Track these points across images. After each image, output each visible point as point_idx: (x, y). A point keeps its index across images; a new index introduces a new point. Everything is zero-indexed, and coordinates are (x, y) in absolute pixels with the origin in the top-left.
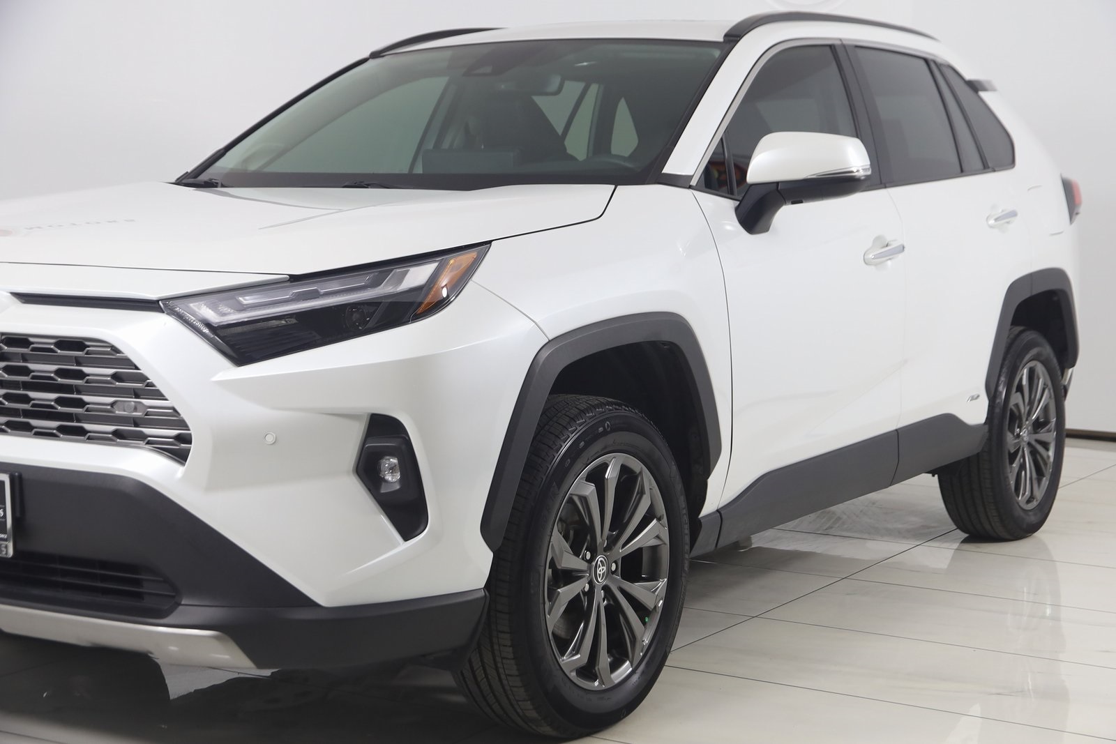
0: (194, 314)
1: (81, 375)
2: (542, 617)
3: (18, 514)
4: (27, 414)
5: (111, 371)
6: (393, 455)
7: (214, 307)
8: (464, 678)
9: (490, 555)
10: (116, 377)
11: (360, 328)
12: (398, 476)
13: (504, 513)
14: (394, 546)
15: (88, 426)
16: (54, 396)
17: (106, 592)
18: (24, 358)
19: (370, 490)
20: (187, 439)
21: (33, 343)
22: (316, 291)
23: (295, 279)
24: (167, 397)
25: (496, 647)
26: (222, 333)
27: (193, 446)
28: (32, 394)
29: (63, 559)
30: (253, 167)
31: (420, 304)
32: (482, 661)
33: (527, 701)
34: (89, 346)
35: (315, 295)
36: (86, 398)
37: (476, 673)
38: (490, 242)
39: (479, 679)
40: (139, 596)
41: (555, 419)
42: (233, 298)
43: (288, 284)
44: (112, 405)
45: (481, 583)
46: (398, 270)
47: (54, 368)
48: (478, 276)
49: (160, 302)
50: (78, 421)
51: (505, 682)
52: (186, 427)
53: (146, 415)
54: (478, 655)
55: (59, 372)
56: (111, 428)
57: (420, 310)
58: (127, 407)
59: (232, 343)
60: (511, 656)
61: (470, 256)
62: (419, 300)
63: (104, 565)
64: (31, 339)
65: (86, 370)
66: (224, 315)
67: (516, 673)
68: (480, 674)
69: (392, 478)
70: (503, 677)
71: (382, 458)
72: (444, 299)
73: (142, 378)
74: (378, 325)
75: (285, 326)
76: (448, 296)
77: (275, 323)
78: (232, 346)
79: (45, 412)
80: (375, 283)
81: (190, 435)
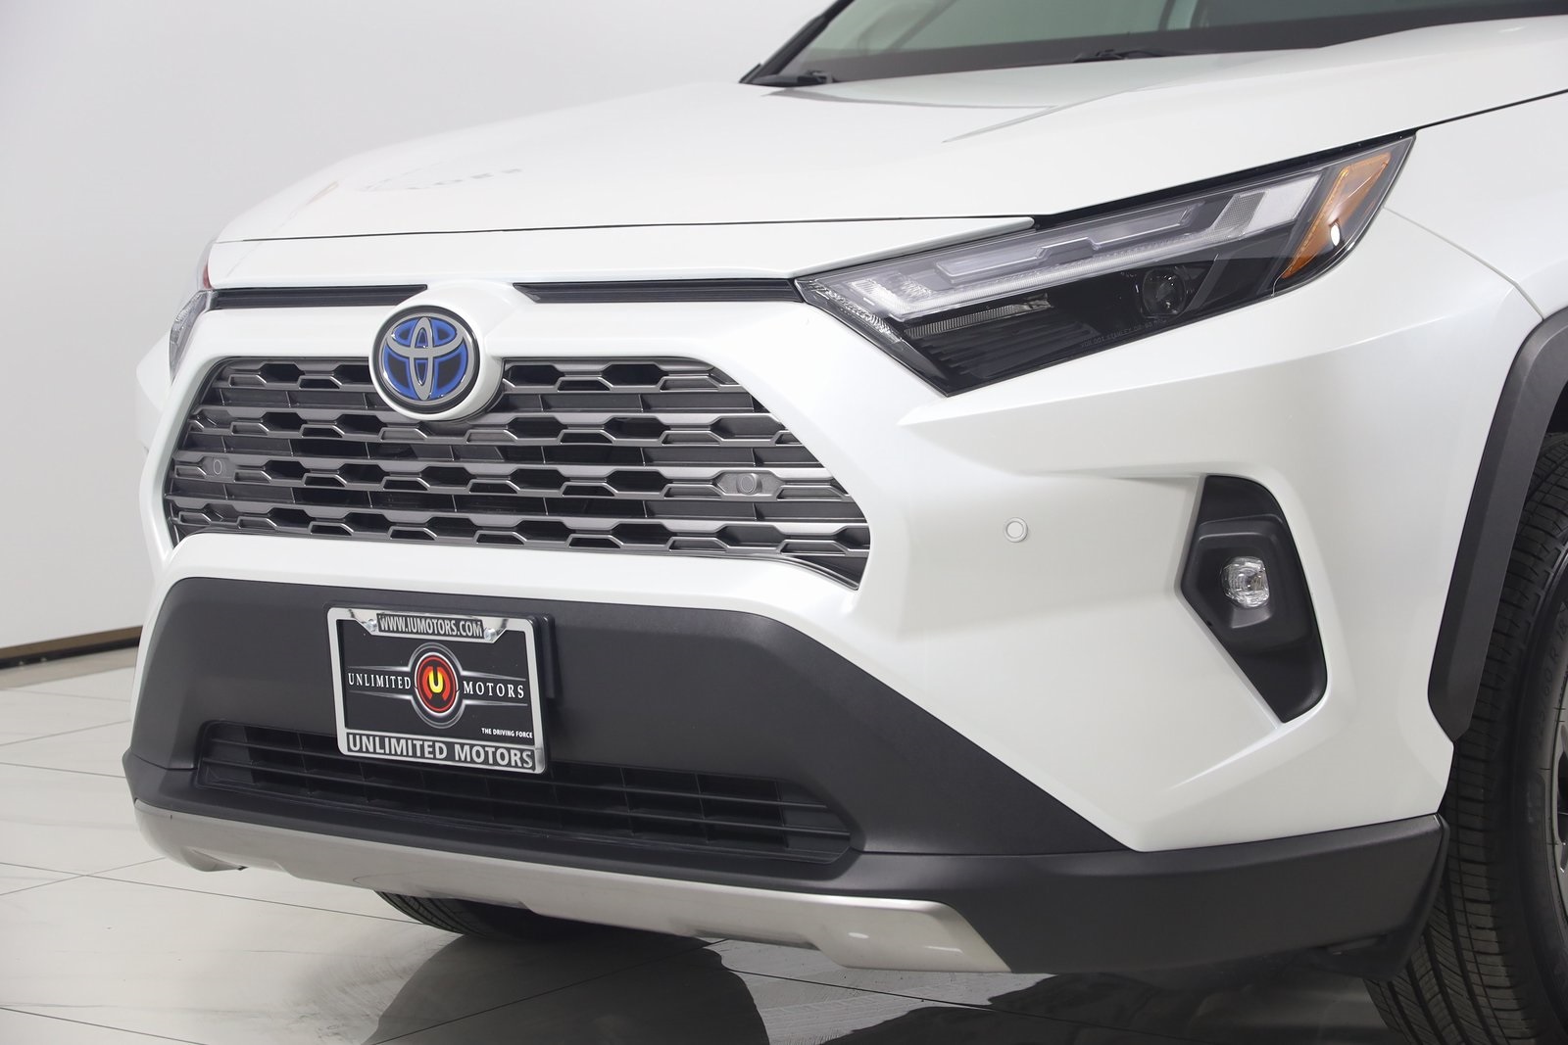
0: (859, 299)
1: (656, 429)
2: (1551, 870)
3: (551, 694)
4: (556, 506)
5: (710, 418)
6: (1250, 553)
7: (895, 286)
8: (1394, 994)
9: (1448, 747)
10: (719, 427)
11: (1175, 312)
12: (1262, 596)
13: (1472, 665)
14: (1264, 732)
15: (671, 524)
16: (605, 470)
17: (714, 833)
18: (546, 403)
19: (1209, 624)
20: (857, 539)
21: (562, 374)
22: (1087, 245)
23: (1044, 223)
24: (821, 461)
25: (1462, 931)
26: (916, 334)
27: (873, 553)
28: (565, 470)
29: (633, 775)
30: (880, 44)
31: (1288, 260)
32: (1433, 960)
33: (1529, 1038)
34: (666, 373)
35: (1085, 252)
36: (667, 471)
37: (1421, 984)
38: (1412, 132)
39: (1428, 996)
40: (780, 839)
41: (1553, 479)
42: (930, 266)
43: (1033, 233)
44: (715, 480)
45: (1433, 804)
46: (1243, 195)
47: (603, 417)
48: (1398, 198)
49: (796, 282)
50: (652, 515)
51: (1482, 1001)
52: (859, 515)
53: (779, 497)
54: (1424, 948)
55: (614, 426)
56: (715, 525)
57: (1290, 269)
58: (744, 483)
59: (933, 352)
60: (1495, 948)
61: (1380, 157)
62: (1283, 253)
63: (708, 782)
64: (560, 367)
65: (665, 418)
66: (915, 299)
67: (1506, 982)
68: (1428, 985)
69: (1254, 599)
70: (1478, 990)
71: (1230, 561)
72: (1335, 248)
73: (773, 428)
74: (1209, 303)
75: (1029, 315)
76: (1342, 242)
77: (1012, 309)
78: (934, 359)
79: (590, 502)
80: (1199, 224)
81: (867, 530)
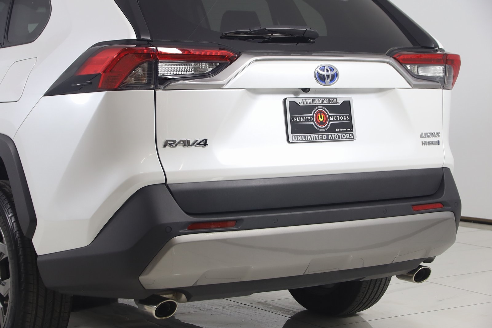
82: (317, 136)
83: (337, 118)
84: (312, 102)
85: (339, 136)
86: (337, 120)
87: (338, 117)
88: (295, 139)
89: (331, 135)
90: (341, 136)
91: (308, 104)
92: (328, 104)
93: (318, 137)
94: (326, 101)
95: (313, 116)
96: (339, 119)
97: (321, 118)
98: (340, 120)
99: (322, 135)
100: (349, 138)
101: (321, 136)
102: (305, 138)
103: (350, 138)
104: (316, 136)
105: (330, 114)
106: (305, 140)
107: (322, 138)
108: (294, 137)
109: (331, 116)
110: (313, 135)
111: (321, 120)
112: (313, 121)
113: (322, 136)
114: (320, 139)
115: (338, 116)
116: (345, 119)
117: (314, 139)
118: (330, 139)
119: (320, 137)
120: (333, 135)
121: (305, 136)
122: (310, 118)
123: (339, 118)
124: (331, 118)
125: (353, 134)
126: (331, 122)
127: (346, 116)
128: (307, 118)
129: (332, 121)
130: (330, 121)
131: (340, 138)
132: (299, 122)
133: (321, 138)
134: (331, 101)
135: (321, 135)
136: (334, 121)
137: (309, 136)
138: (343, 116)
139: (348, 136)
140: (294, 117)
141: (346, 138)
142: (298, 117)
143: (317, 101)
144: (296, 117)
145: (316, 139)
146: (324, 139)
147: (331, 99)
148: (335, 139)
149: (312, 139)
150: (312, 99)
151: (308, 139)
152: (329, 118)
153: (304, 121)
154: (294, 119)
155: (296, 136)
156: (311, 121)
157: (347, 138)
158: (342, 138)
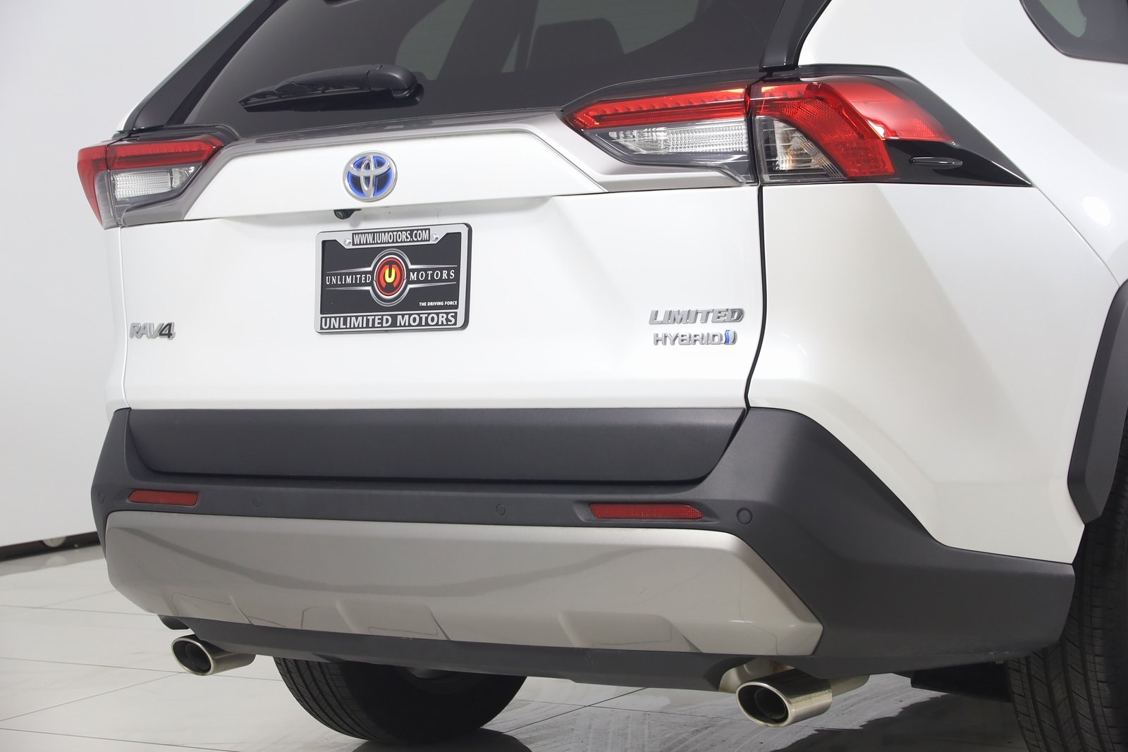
82: (371, 318)
83: (427, 275)
84: (374, 239)
85: (421, 318)
86: (426, 281)
87: (430, 272)
88: (326, 325)
89: (403, 316)
90: (427, 318)
91: (363, 244)
92: (410, 242)
93: (374, 320)
94: (405, 237)
95: (372, 273)
96: (429, 279)
97: (390, 276)
98: (433, 280)
99: (382, 316)
100: (445, 323)
101: (379, 319)
102: (345, 323)
103: (447, 325)
104: (368, 317)
105: (411, 267)
106: (345, 327)
107: (381, 323)
108: (324, 320)
109: (413, 271)
110: (363, 316)
111: (389, 280)
112: (371, 284)
113: (382, 319)
114: (376, 325)
115: (430, 270)
116: (445, 276)
117: (365, 326)
118: (398, 325)
119: (377, 321)
120: (407, 317)
121: (345, 318)
122: (366, 277)
123: (432, 275)
124: (413, 277)
125: (456, 313)
126: (410, 286)
127: (449, 270)
128: (358, 276)
129: (413, 282)
130: (409, 282)
131: (423, 324)
132: (342, 285)
133: (379, 323)
134: (416, 234)
135: (380, 317)
136: (418, 281)
137: (353, 319)
138: (441, 270)
139: (442, 319)
140: (331, 275)
141: (437, 324)
142: (341, 275)
143: (385, 238)
144: (336, 275)
145: (367, 326)
146: (384, 325)
147: (418, 230)
148: (410, 325)
149: (360, 326)
150: (374, 233)
151: (352, 326)
152: (408, 276)
153: (351, 285)
154: (331, 278)
155: (328, 319)
156: (366, 284)
157: (440, 323)
158: (427, 324)
